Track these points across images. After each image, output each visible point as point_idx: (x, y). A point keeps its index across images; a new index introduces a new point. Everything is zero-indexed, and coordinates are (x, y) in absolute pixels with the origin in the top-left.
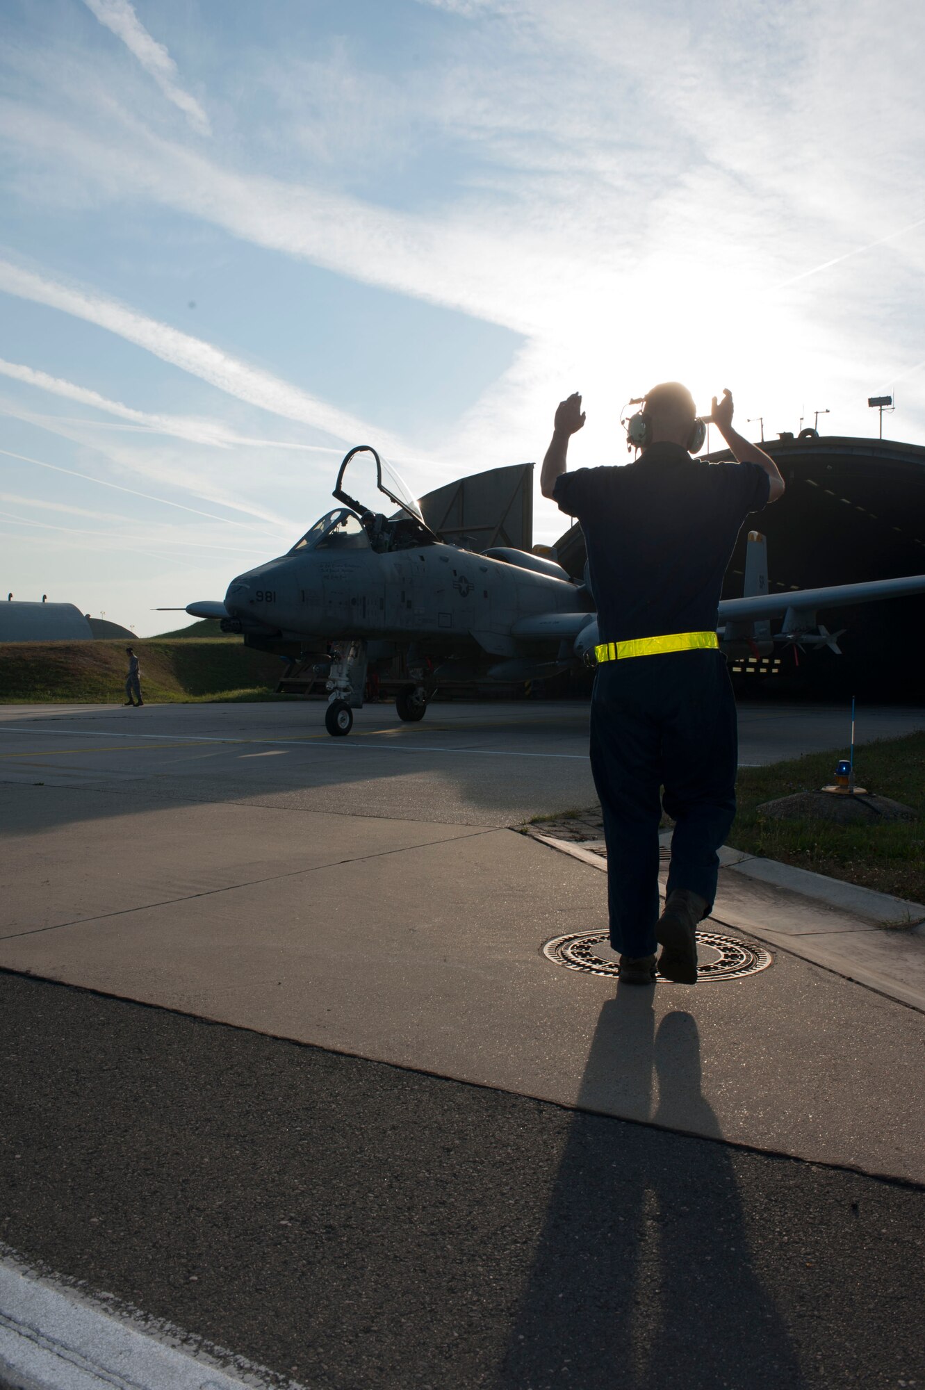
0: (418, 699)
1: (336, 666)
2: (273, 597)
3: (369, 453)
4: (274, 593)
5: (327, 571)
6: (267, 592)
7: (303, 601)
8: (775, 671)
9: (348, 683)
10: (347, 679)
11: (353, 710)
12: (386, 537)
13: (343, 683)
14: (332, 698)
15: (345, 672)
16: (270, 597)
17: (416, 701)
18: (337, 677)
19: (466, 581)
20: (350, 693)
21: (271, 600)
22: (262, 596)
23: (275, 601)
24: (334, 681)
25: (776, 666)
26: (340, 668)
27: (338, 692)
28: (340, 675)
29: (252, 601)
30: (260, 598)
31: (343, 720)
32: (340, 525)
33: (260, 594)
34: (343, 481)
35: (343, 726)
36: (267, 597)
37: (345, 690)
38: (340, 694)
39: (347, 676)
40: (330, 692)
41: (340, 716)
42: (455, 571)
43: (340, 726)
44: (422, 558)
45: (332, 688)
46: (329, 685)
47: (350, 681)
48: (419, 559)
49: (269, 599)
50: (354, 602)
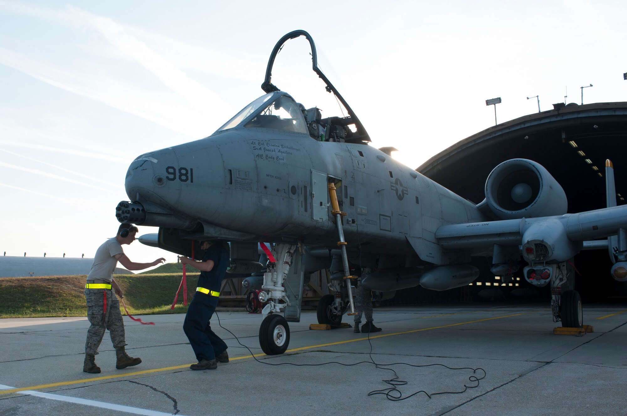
0: (336, 308)
1: (270, 274)
2: (189, 175)
3: (302, 38)
4: (191, 170)
5: (260, 149)
6: (181, 169)
7: (231, 183)
8: (517, 285)
9: (284, 294)
10: (283, 289)
11: (289, 324)
12: (322, 131)
13: (278, 294)
14: (265, 312)
15: (280, 281)
16: (186, 175)
17: (335, 311)
18: (272, 287)
19: (401, 185)
20: (285, 305)
21: (187, 179)
22: (174, 173)
23: (192, 181)
24: (268, 291)
25: (517, 282)
26: (275, 276)
27: (273, 303)
28: (275, 284)
29: (160, 180)
30: (171, 176)
31: (279, 336)
32: (272, 107)
33: (171, 170)
34: (272, 72)
35: (280, 342)
36: (181, 174)
37: (281, 301)
38: (274, 306)
39: (283, 285)
40: (264, 305)
41: (276, 332)
42: (391, 173)
43: (276, 343)
44: (361, 154)
45: (266, 300)
46: (262, 297)
47: (285, 291)
48: (358, 154)
49: (184, 178)
50: (294, 190)
